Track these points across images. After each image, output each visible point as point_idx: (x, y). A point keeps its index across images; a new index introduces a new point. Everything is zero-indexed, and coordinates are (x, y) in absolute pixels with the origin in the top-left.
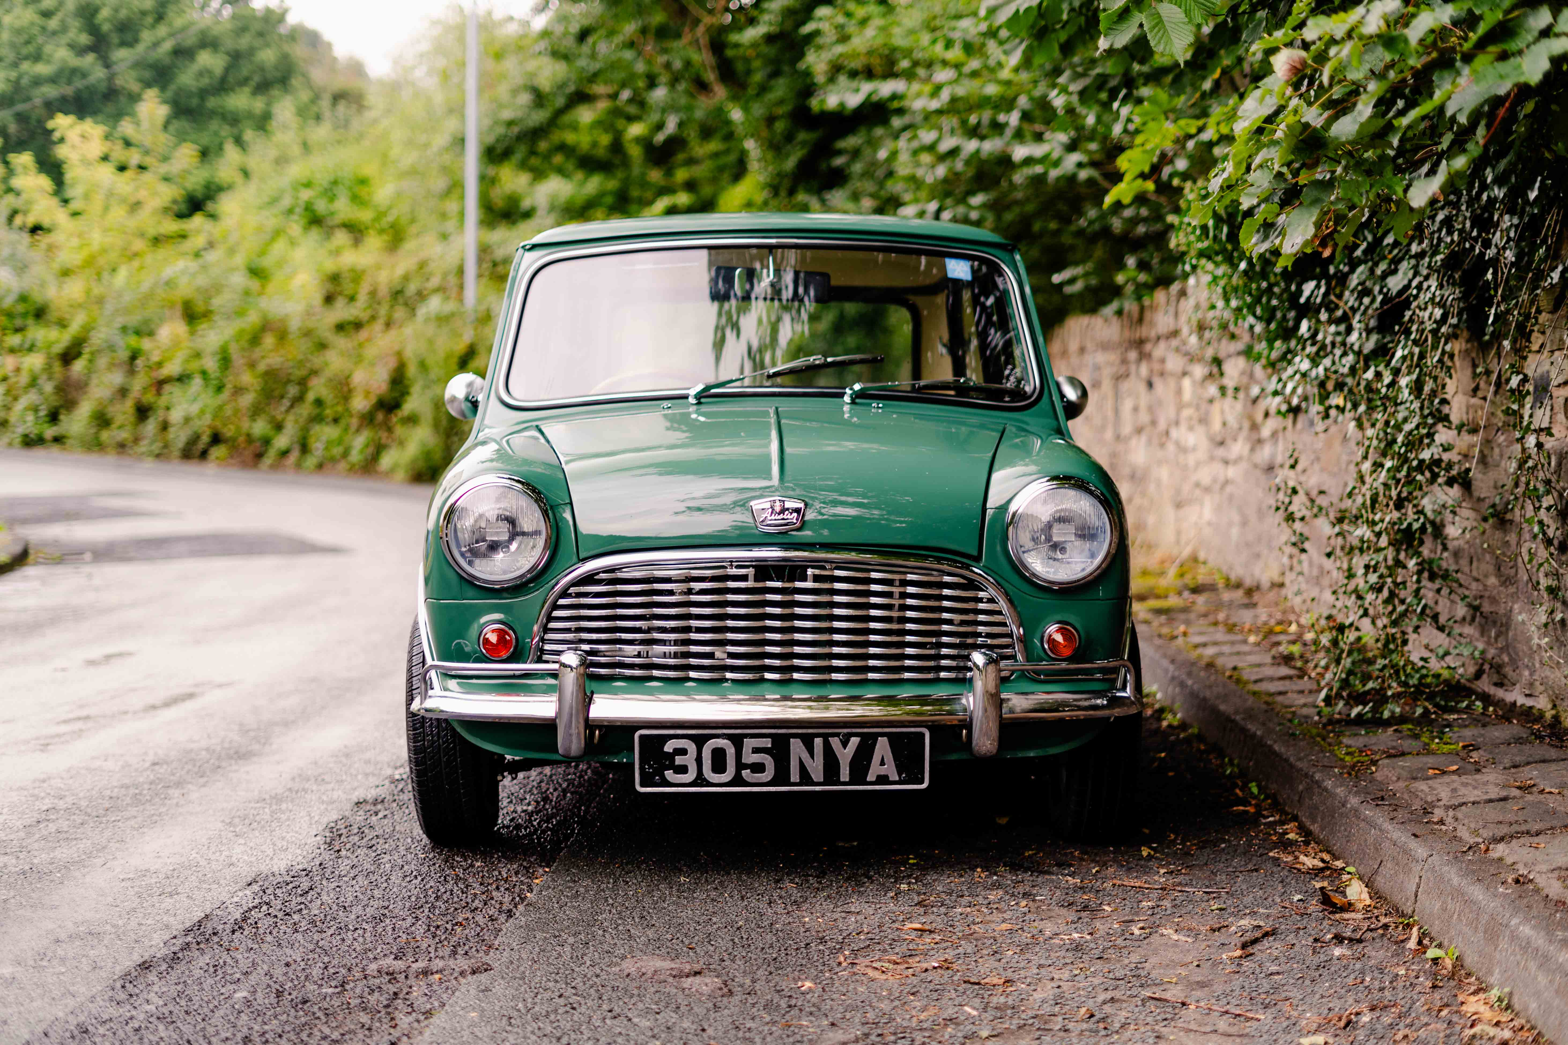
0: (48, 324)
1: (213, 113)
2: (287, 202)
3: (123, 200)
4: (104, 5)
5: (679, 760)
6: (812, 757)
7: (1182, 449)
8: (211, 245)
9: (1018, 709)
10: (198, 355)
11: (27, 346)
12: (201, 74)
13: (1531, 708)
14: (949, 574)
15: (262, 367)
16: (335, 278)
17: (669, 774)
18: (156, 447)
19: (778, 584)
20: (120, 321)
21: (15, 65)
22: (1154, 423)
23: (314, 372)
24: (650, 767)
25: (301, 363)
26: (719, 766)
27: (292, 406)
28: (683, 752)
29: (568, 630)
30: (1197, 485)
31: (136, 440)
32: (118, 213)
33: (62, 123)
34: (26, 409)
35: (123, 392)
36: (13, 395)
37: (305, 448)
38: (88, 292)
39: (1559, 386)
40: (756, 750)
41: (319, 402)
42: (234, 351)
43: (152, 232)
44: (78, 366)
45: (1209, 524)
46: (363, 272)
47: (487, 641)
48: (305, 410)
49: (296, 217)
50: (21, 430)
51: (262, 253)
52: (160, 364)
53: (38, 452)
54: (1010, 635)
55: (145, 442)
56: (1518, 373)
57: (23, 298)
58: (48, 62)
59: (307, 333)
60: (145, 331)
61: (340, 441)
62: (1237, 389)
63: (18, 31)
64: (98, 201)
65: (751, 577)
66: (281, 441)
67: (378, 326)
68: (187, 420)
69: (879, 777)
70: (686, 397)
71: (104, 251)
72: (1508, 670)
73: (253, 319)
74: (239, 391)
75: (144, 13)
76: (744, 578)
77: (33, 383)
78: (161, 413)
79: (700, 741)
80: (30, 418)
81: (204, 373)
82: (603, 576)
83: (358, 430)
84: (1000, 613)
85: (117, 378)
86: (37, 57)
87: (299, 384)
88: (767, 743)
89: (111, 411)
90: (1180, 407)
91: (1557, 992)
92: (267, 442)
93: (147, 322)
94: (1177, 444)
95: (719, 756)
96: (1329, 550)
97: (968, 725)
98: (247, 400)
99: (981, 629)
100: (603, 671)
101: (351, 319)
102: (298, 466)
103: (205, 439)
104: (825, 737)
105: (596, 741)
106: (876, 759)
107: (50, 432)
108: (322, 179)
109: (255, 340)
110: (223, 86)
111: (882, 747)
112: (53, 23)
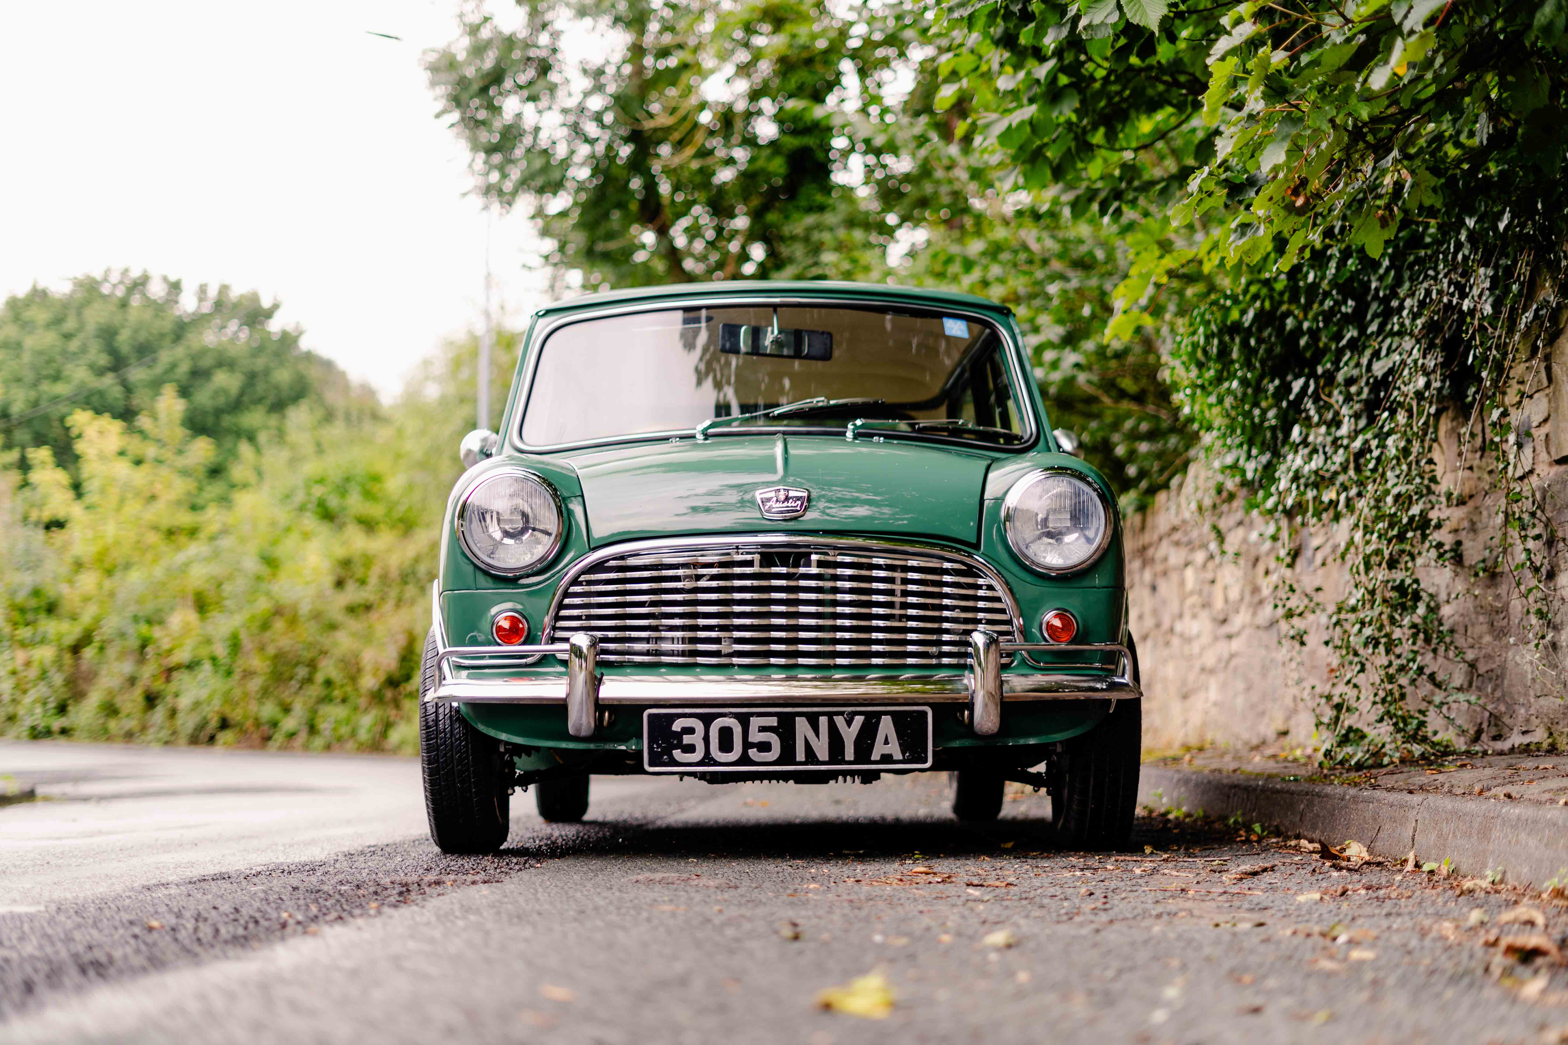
0: (59, 617)
1: (229, 431)
2: (300, 497)
3: (137, 494)
4: (123, 327)
5: (687, 739)
6: (817, 735)
7: (1187, 640)
8: (225, 531)
9: (1019, 688)
10: (208, 641)
11: (38, 639)
12: (217, 393)
13: (1528, 745)
14: (949, 560)
15: (271, 650)
16: (346, 563)
17: (677, 754)
18: (164, 734)
19: (784, 570)
20: (133, 609)
21: (35, 385)
22: (1158, 625)
23: (324, 653)
24: (659, 746)
25: (310, 646)
26: (726, 744)
27: (300, 688)
28: (691, 731)
29: (578, 618)
30: (1203, 670)
31: (144, 728)
32: (133, 507)
33: (80, 419)
34: (34, 702)
35: (132, 681)
36: (21, 688)
37: (312, 729)
38: (100, 586)
39: (1539, 426)
40: (763, 729)
41: (328, 683)
42: (244, 636)
43: (166, 522)
44: (89, 653)
45: (1215, 704)
46: (375, 556)
47: (500, 629)
48: (315, 690)
49: (308, 514)
50: (28, 722)
51: (274, 543)
52: (170, 652)
53: (46, 743)
54: (1009, 622)
55: (151, 730)
56: (1498, 407)
57: (36, 593)
58: (69, 382)
59: (316, 616)
60: (154, 620)
61: (348, 721)
62: (1237, 555)
63: (40, 353)
64: (114, 493)
65: (757, 563)
66: (289, 723)
67: (389, 605)
68: (197, 704)
69: (883, 756)
70: (693, 437)
71: (117, 543)
72: (1506, 719)
73: (263, 605)
74: (248, 674)
75: (162, 336)
76: (750, 564)
77: (43, 675)
78: (169, 699)
79: (707, 720)
80: (39, 710)
81: (214, 659)
82: (612, 563)
83: (366, 710)
84: (998, 599)
85: (127, 667)
86: (56, 377)
87: (308, 665)
88: (773, 722)
89: (118, 701)
90: (1183, 598)
91: (1546, 845)
92: (275, 724)
93: (159, 611)
94: (1181, 635)
95: (726, 735)
96: (1326, 638)
97: (970, 706)
98: (255, 685)
99: (981, 615)
100: (612, 658)
101: (362, 602)
102: (306, 748)
103: (214, 723)
104: (830, 715)
105: (605, 723)
106: (880, 738)
107: (57, 723)
108: (335, 475)
109: (265, 626)
110: (237, 405)
111: (886, 726)
112: (74, 345)
